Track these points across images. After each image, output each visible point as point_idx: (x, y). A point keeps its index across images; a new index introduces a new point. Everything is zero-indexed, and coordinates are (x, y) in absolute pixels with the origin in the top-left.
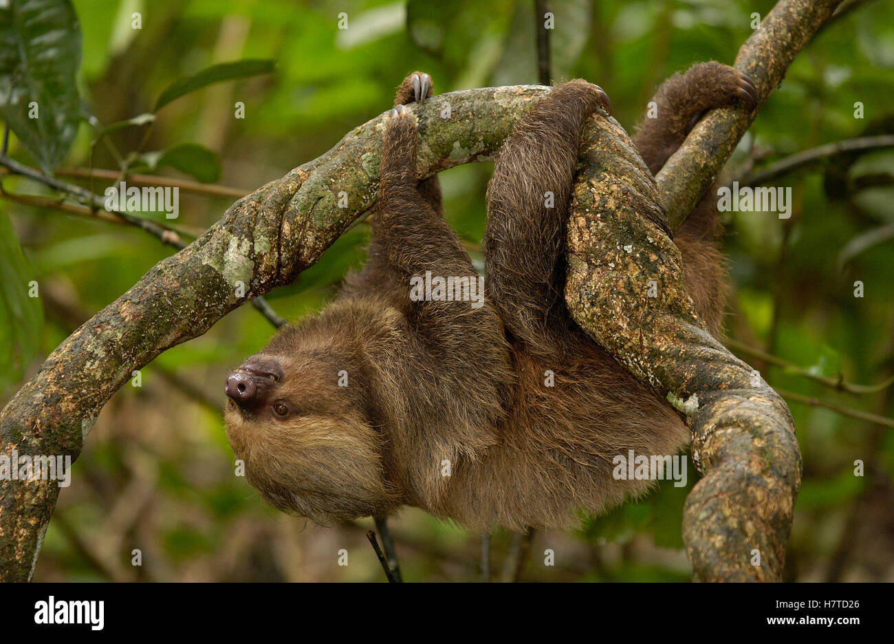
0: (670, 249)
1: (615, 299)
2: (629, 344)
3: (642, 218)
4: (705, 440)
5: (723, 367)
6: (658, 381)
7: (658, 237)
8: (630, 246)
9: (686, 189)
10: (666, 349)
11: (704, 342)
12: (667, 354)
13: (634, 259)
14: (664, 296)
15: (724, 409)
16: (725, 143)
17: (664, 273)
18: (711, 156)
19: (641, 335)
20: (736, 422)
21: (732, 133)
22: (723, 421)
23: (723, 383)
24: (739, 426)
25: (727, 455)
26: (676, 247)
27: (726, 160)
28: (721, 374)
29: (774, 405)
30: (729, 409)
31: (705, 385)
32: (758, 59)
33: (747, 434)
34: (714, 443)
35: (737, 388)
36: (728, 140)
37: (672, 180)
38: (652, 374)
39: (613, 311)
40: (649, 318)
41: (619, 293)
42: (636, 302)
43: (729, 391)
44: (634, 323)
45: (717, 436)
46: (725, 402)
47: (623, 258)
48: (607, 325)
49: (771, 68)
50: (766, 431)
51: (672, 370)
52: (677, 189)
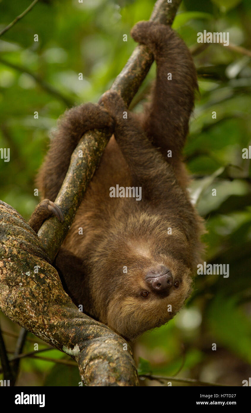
0: (50, 270)
1: (25, 302)
2: (38, 324)
3: (32, 256)
4: (85, 369)
5: (89, 327)
6: (56, 341)
7: (43, 264)
8: (29, 272)
9: (55, 235)
10: (57, 324)
11: (77, 315)
12: (58, 326)
13: (32, 279)
14: (51, 295)
15: (93, 350)
16: (72, 207)
17: (49, 283)
18: (66, 215)
19: (43, 319)
20: (99, 356)
21: (75, 201)
22: (93, 357)
23: (90, 336)
24: (101, 358)
25: (97, 375)
26: (53, 268)
27: (75, 216)
28: (88, 331)
29: (119, 343)
30: (95, 349)
31: (81, 339)
32: (82, 159)
33: (106, 362)
34: (90, 370)
35: (98, 337)
36: (74, 205)
37: (47, 232)
38: (53, 338)
39: (26, 309)
40: (46, 308)
41: (27, 298)
42: (37, 302)
43: (94, 339)
44: (38, 313)
45: (90, 366)
46: (93, 346)
47: (26, 279)
48: (24, 316)
49: (90, 163)
50: (115, 358)
51: (63, 334)
52: (51, 236)
